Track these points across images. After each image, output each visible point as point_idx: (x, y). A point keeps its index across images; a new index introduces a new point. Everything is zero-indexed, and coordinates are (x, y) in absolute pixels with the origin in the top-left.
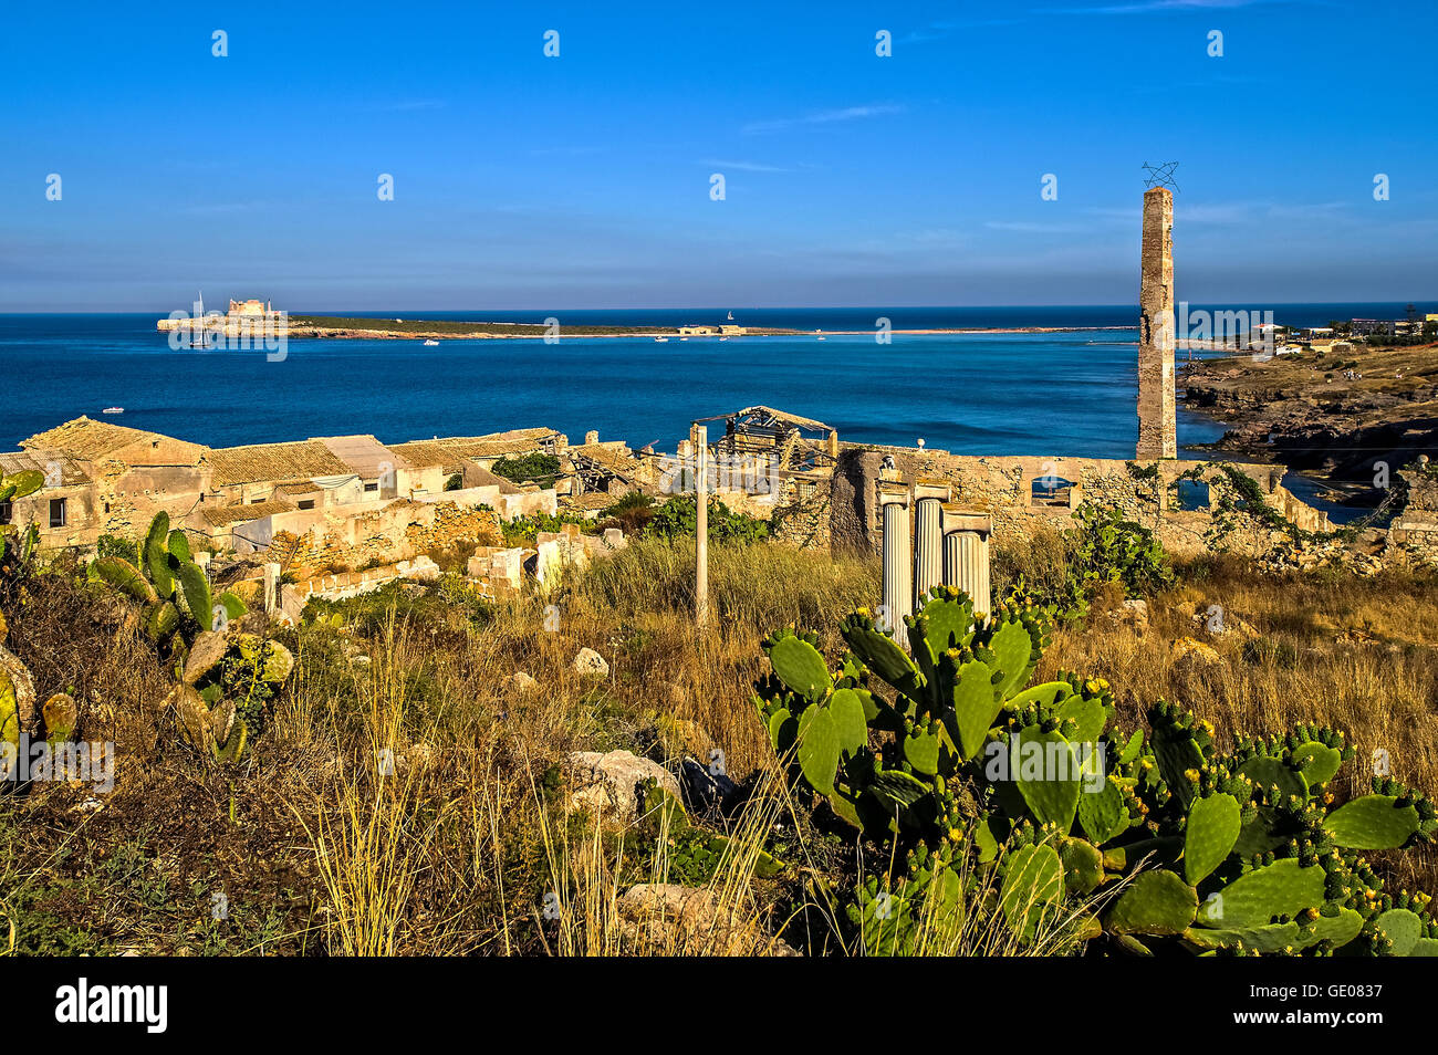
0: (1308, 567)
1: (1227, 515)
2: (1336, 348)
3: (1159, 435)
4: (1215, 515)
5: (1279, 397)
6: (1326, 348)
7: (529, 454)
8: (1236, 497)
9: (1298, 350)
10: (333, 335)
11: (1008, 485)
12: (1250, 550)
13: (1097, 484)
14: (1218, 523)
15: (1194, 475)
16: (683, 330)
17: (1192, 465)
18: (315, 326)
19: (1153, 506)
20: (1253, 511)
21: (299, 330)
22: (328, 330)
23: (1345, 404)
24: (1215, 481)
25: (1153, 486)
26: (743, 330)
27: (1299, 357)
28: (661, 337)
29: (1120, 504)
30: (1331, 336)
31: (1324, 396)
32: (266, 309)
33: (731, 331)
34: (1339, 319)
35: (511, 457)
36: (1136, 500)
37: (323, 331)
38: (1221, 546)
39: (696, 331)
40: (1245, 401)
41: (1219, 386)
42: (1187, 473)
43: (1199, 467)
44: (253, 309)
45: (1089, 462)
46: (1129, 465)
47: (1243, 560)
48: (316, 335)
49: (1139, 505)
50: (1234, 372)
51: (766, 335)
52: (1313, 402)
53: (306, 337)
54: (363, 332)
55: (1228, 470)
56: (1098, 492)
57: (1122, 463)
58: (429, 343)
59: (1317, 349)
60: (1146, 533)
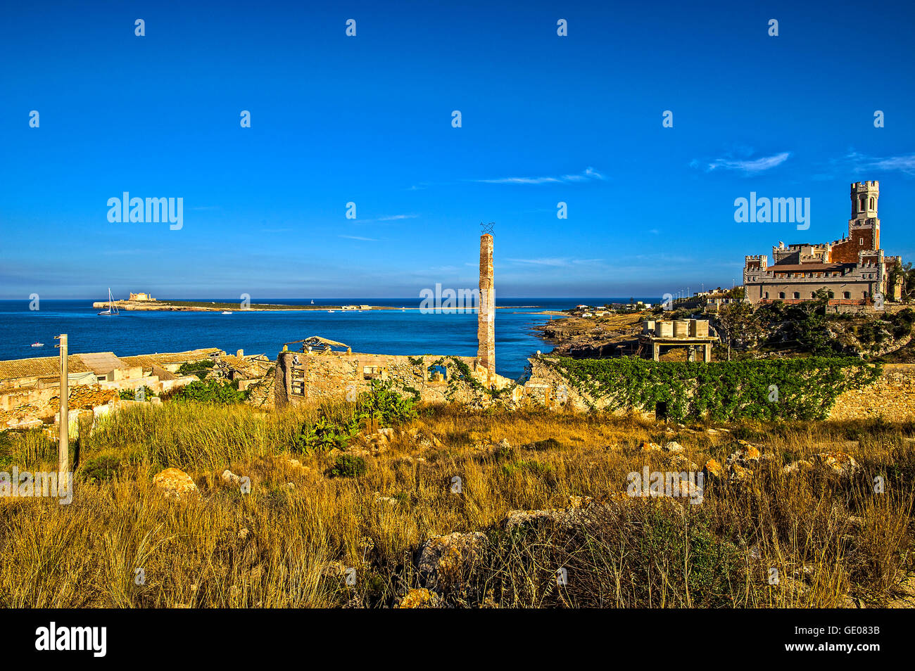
0: (487, 407)
1: (455, 383)
2: (605, 315)
3: (486, 347)
4: (449, 382)
5: (578, 334)
6: (600, 314)
7: (202, 361)
8: (459, 373)
9: (591, 315)
10: (179, 309)
11: (351, 370)
12: (465, 400)
13: (395, 368)
14: (451, 386)
15: (440, 363)
16: (343, 307)
17: (438, 358)
18: (171, 305)
19: (421, 379)
20: (466, 380)
21: (163, 307)
22: (177, 307)
23: (601, 336)
24: (450, 365)
25: (421, 369)
26: (370, 308)
27: (590, 318)
28: (331, 311)
29: (406, 378)
30: (605, 310)
31: (594, 333)
32: (148, 298)
33: (365, 308)
34: (608, 304)
35: (191, 362)
36: (413, 376)
37: (175, 307)
38: (451, 398)
39: (349, 308)
40: (566, 335)
41: (557, 330)
42: (437, 362)
43: (442, 359)
44: (142, 297)
45: (391, 357)
46: (410, 358)
47: (462, 405)
48: (171, 309)
49: (415, 379)
50: (565, 324)
51: (380, 309)
52: (590, 336)
53: (166, 310)
54: (194, 308)
55: (455, 360)
56: (395, 373)
57: (406, 357)
58: (225, 313)
59: (598, 315)
60: (417, 393)
